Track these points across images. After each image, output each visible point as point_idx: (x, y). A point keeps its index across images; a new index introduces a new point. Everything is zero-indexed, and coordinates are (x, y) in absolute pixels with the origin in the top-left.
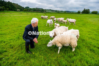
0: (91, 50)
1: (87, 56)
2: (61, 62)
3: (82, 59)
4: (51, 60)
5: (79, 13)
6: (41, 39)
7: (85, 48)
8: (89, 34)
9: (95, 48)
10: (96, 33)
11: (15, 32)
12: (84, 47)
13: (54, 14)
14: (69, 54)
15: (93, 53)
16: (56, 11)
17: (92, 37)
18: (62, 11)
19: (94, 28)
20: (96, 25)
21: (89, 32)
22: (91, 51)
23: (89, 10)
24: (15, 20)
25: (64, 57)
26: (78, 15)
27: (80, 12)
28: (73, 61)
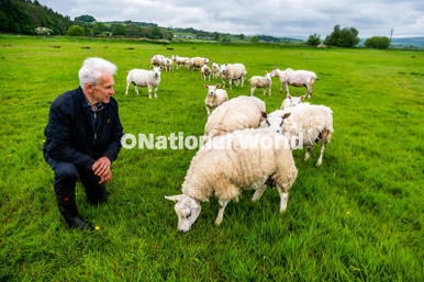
0: (361, 202)
1: (347, 230)
2: (226, 262)
3: (324, 248)
4: (182, 257)
5: (313, 43)
6: (138, 159)
7: (338, 193)
8: (356, 134)
9: (381, 194)
10: (383, 129)
11: (19, 130)
12: (335, 189)
13: (207, 49)
14: (264, 224)
15: (370, 216)
16: (216, 36)
17: (366, 145)
18: (242, 37)
19: (374, 108)
20: (382, 94)
21: (357, 123)
22: (363, 207)
23: (354, 31)
24: (26, 75)
25: (241, 238)
26: (308, 53)
27: (318, 39)
28: (284, 258)
